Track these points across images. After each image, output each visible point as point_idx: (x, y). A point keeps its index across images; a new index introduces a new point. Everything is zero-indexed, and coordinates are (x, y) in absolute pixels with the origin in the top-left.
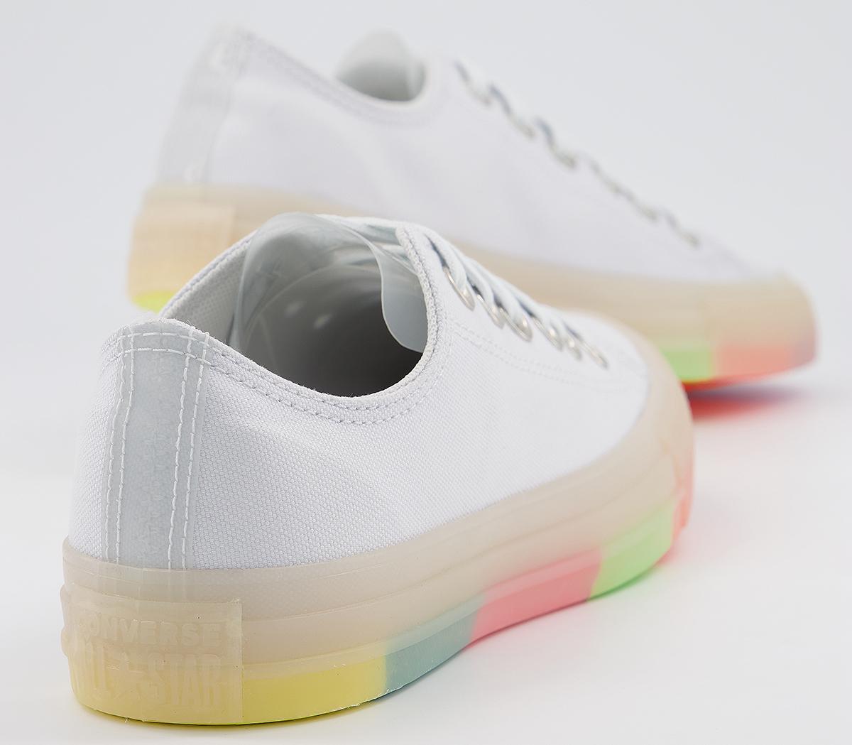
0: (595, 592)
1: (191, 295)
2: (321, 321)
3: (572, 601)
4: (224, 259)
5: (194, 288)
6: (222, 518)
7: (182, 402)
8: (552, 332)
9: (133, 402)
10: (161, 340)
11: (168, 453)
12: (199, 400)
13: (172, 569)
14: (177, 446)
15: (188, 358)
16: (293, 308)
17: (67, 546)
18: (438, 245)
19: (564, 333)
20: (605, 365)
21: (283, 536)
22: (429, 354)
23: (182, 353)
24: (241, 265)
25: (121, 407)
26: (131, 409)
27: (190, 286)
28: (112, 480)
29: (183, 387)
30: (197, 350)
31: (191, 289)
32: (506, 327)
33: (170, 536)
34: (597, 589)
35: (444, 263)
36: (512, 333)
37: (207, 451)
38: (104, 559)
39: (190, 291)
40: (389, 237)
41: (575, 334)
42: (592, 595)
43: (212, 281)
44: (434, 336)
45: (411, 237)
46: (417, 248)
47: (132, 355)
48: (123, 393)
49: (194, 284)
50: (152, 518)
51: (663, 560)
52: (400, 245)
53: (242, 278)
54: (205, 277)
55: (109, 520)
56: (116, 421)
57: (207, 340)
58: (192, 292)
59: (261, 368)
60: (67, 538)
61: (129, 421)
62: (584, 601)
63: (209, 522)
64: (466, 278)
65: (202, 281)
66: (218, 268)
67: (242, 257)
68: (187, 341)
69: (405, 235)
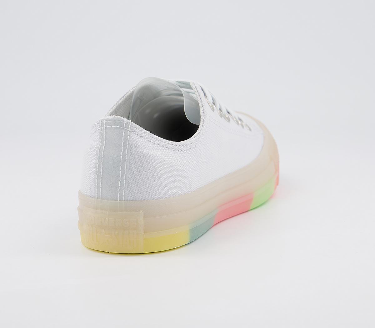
0: (251, 208)
1: (116, 107)
2: (156, 115)
3: (245, 211)
4: (126, 94)
5: (117, 105)
6: (137, 183)
7: (123, 144)
8: (235, 119)
9: (105, 144)
10: (115, 124)
11: (118, 162)
12: (128, 143)
13: (119, 201)
14: (121, 159)
15: (124, 129)
16: (148, 111)
17: (80, 192)
18: (203, 88)
19: (238, 119)
20: (250, 130)
21: (157, 189)
22: (201, 127)
23: (122, 127)
24: (132, 96)
25: (101, 145)
26: (105, 146)
27: (116, 104)
28: (98, 171)
29: (123, 139)
30: (127, 126)
31: (116, 105)
32: (223, 118)
33: (119, 190)
34: (251, 207)
35: (205, 95)
36: (224, 119)
37: (131, 161)
38: (95, 198)
39: (116, 106)
40: (188, 86)
41: (240, 120)
42: (250, 209)
43: (123, 102)
44: (203, 121)
45: (196, 86)
46: (198, 90)
47: (105, 129)
48: (102, 142)
49: (117, 103)
50: (112, 184)
51: (271, 197)
52: (192, 89)
53: (133, 101)
54: (121, 101)
55: (97, 184)
56: (100, 150)
57: (130, 123)
58: (117, 106)
59: (148, 132)
60: (80, 190)
61: (104, 151)
62: (247, 211)
63: (132, 185)
64: (212, 99)
65: (120, 102)
66: (125, 97)
67: (133, 92)
68: (124, 123)
69: (194, 85)
